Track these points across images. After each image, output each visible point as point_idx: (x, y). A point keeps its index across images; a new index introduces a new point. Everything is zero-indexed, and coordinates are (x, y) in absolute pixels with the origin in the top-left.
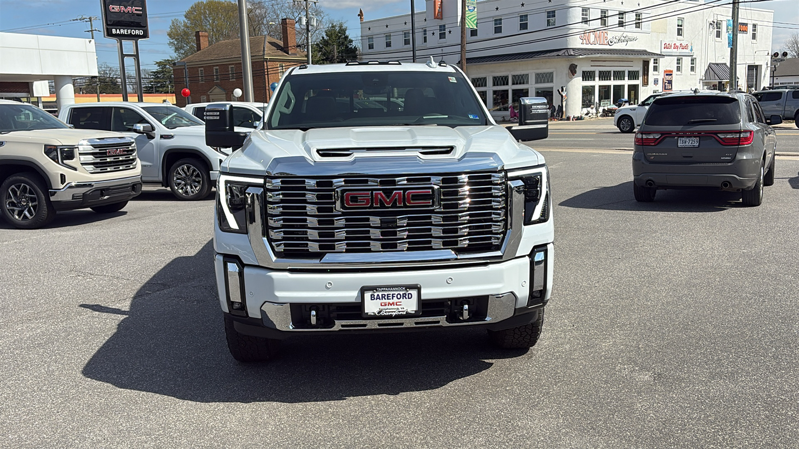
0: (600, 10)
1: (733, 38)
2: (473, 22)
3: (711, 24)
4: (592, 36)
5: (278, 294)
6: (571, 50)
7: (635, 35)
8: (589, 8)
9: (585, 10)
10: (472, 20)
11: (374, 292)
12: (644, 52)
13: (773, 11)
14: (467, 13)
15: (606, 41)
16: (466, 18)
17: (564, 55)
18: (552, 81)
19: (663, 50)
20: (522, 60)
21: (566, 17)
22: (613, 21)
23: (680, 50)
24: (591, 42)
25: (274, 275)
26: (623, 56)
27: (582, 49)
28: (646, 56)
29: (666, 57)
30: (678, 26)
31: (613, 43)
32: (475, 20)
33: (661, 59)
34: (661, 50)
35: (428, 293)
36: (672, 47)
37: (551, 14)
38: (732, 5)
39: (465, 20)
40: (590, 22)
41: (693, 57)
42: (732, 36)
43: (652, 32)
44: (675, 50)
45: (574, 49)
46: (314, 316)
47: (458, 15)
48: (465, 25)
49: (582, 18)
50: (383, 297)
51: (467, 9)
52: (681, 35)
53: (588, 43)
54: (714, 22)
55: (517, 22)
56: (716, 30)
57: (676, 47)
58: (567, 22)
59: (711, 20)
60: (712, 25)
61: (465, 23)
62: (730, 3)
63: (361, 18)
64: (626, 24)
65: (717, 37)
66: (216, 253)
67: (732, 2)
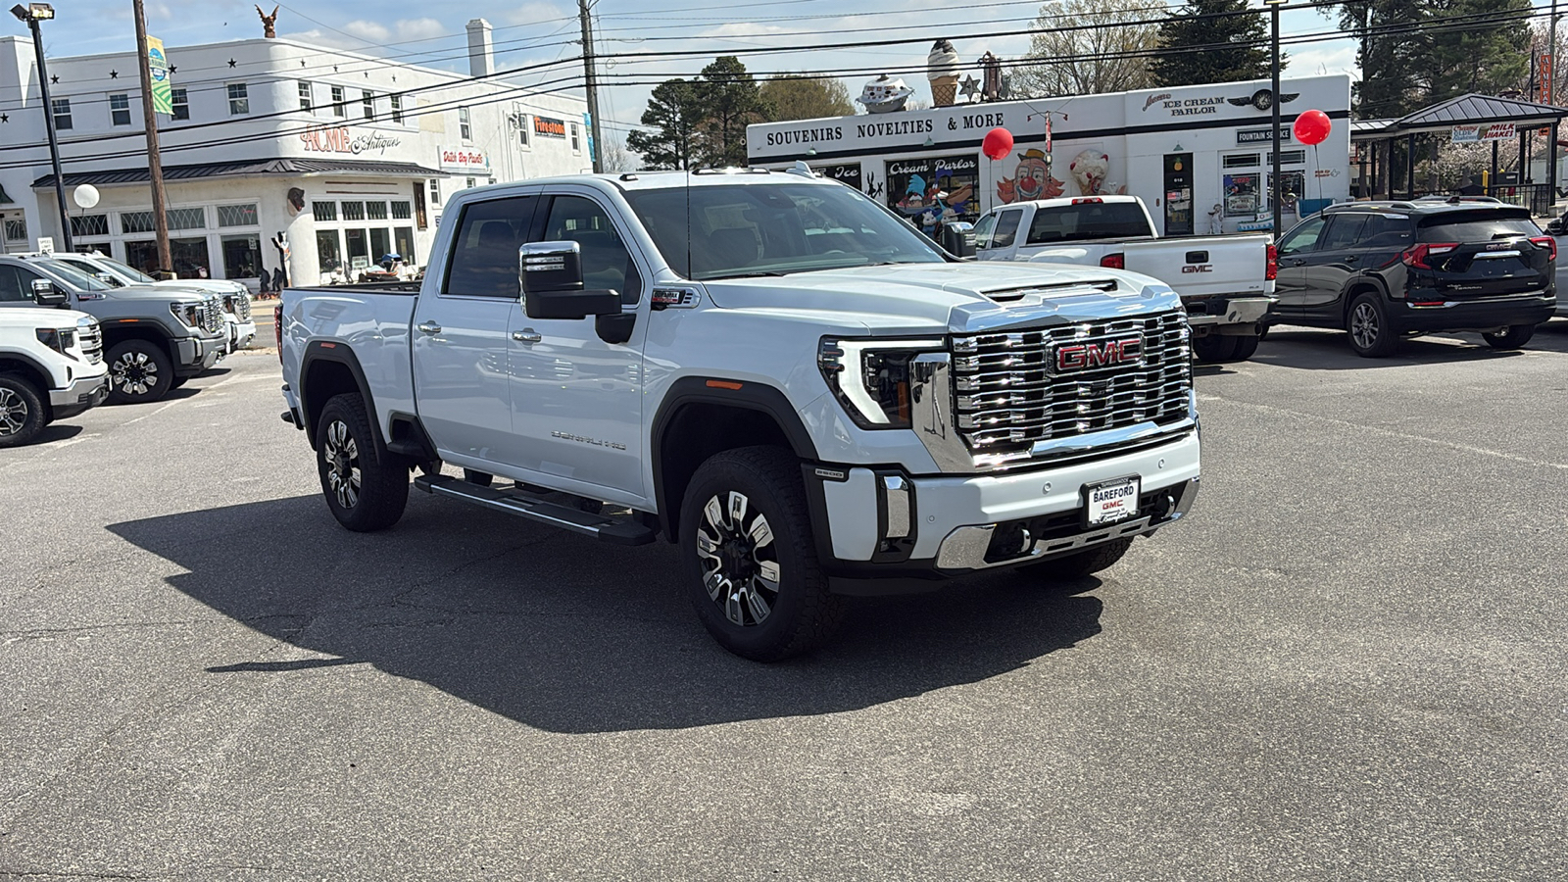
0: (330, 87)
1: (594, 145)
2: (166, 101)
3: (510, 119)
4: (322, 135)
5: (986, 510)
6: (288, 162)
7: (395, 135)
8: (310, 82)
9: (303, 86)
10: (164, 97)
11: (1098, 490)
12: (413, 168)
14: (152, 81)
15: (347, 145)
16: (153, 93)
17: (276, 170)
18: (255, 222)
19: (444, 164)
20: (188, 179)
21: (270, 98)
22: (356, 111)
23: (470, 165)
24: (322, 147)
25: (980, 482)
26: (383, 173)
27: (308, 160)
28: (420, 174)
29: (452, 177)
30: (461, 120)
31: (360, 149)
32: (168, 98)
33: (441, 180)
34: (440, 164)
36: (458, 159)
37: (237, 90)
38: (585, 88)
39: (151, 97)
40: (316, 110)
41: (492, 177)
42: (592, 142)
43: (420, 130)
44: (462, 164)
45: (293, 160)
46: (1027, 537)
48: (152, 108)
49: (301, 100)
50: (1106, 495)
51: (151, 75)
52: (468, 137)
53: (316, 148)
54: (515, 117)
56: (518, 131)
57: (463, 159)
58: (274, 109)
59: (510, 113)
60: (513, 121)
61: (151, 103)
62: (582, 86)
64: (378, 118)
65: (522, 143)
66: (846, 468)
67: (584, 83)
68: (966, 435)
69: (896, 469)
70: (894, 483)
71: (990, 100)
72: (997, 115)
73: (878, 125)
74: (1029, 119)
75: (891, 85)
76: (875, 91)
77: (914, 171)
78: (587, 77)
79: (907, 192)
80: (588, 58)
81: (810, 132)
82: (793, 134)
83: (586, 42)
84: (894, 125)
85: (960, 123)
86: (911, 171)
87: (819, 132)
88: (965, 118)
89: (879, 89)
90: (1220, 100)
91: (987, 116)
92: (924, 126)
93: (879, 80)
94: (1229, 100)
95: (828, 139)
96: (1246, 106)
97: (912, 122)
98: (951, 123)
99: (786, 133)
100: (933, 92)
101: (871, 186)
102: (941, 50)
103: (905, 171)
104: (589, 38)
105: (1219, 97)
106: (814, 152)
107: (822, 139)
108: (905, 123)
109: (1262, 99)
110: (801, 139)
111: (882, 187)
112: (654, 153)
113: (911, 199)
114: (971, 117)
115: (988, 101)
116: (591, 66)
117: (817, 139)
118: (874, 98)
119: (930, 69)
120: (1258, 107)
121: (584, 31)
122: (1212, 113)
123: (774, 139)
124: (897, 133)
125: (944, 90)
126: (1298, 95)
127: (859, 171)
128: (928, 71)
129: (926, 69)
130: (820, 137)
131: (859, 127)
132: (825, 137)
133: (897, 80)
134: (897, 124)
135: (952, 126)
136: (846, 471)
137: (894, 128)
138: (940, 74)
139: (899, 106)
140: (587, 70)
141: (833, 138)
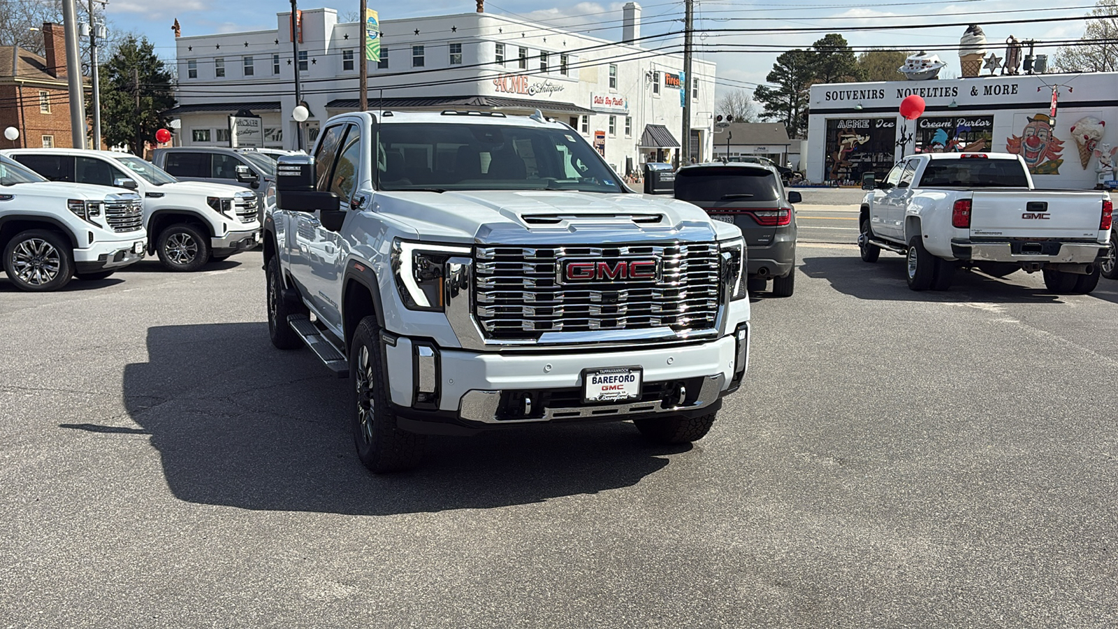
0: (518, 48)
1: (685, 95)
2: (375, 52)
3: (647, 75)
4: (509, 81)
5: (490, 379)
6: (483, 99)
7: (560, 83)
8: (504, 44)
9: (499, 46)
10: (374, 50)
11: (597, 375)
12: (571, 107)
13: (715, 64)
14: (367, 39)
15: (526, 89)
16: (367, 47)
17: (474, 104)
19: (594, 105)
20: (418, 107)
21: (475, 53)
22: (534, 64)
23: (613, 106)
24: (508, 89)
25: (487, 358)
26: (548, 110)
27: (497, 98)
28: (574, 112)
29: (598, 114)
30: (611, 74)
31: (534, 92)
32: (377, 51)
33: (591, 116)
34: (591, 105)
35: (651, 375)
36: (605, 102)
37: (456, 48)
38: (683, 54)
39: (365, 50)
40: (506, 63)
41: (629, 116)
42: (684, 92)
43: (579, 80)
44: (608, 106)
45: (486, 98)
46: (528, 404)
47: (326, 39)
48: (365, 57)
49: (497, 56)
50: (605, 380)
51: (367, 35)
52: (614, 87)
53: (504, 90)
54: (651, 73)
55: (410, 55)
56: (653, 83)
57: (609, 102)
58: (477, 61)
59: (647, 70)
60: (649, 76)
61: (365, 54)
62: (681, 52)
63: (176, 32)
64: (550, 69)
65: (654, 92)
66: (397, 336)
67: (683, 50)
68: (482, 321)
69: (429, 342)
70: (426, 352)
71: (1010, 74)
72: (1013, 86)
73: (914, 90)
74: (1039, 90)
75: (928, 59)
76: (914, 63)
77: (940, 126)
78: (686, 45)
79: (932, 142)
80: (688, 32)
81: (859, 92)
82: (846, 93)
83: (687, 20)
84: (927, 90)
85: (981, 91)
86: (937, 126)
87: (867, 92)
88: (986, 87)
89: (917, 62)
91: (1004, 86)
92: (951, 92)
93: (918, 55)
95: (873, 98)
97: (942, 89)
98: (973, 90)
99: (841, 92)
100: (962, 66)
101: (903, 135)
102: (972, 33)
103: (932, 126)
104: (690, 17)
106: (860, 107)
107: (869, 98)
108: (935, 89)
110: (852, 96)
111: (912, 137)
112: (773, 103)
113: (934, 147)
114: (991, 87)
115: (1007, 75)
116: (690, 38)
117: (864, 98)
118: (912, 69)
119: (961, 47)
121: (687, 13)
123: (831, 96)
124: (928, 96)
125: (971, 64)
127: (895, 124)
128: (960, 49)
129: (958, 47)
130: (866, 96)
131: (899, 90)
132: (871, 96)
133: (933, 55)
134: (929, 89)
135: (974, 92)
136: (395, 338)
137: (926, 93)
138: (968, 52)
139: (933, 75)
140: (686, 40)
141: (876, 98)
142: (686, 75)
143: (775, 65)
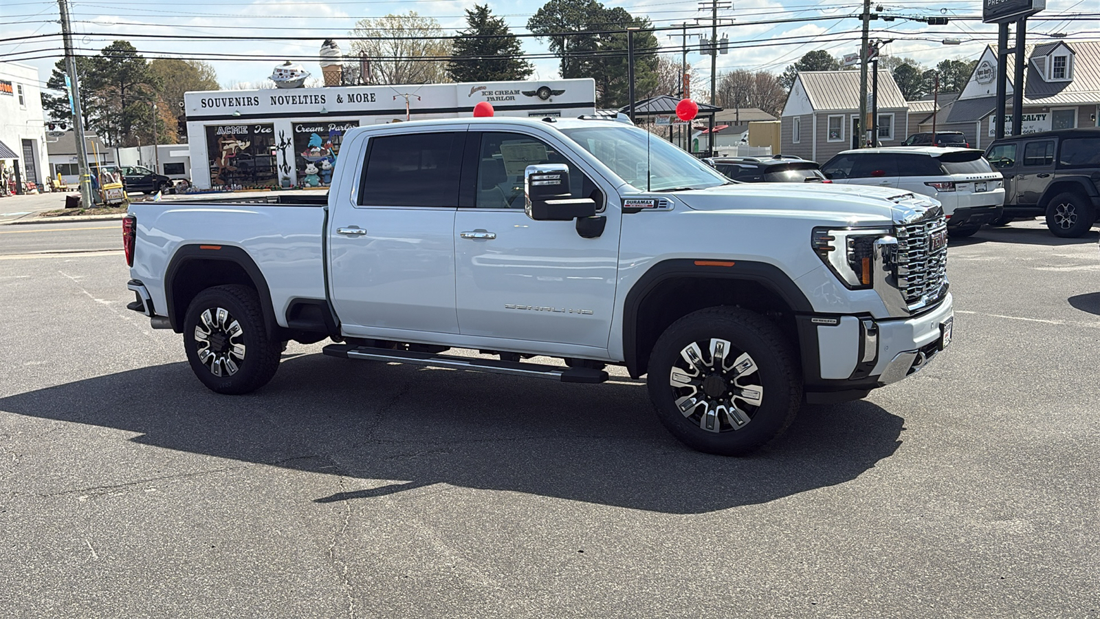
13: (37, 68)
67: (64, 54)
69: (869, 316)
71: (365, 84)
72: (371, 94)
73: (286, 97)
74: (394, 99)
75: (295, 69)
76: (283, 72)
77: (313, 130)
78: (66, 49)
79: (309, 146)
80: (66, 35)
81: (235, 100)
82: (221, 100)
83: (64, 22)
84: (298, 98)
85: (346, 99)
86: (311, 131)
87: (242, 100)
88: (349, 95)
89: (286, 71)
90: (517, 92)
91: (364, 95)
92: (320, 99)
93: (285, 65)
94: (524, 93)
95: (248, 105)
96: (533, 97)
97: (311, 96)
98: (339, 98)
99: (216, 99)
100: (325, 76)
101: (282, 140)
102: (329, 46)
103: (307, 130)
104: (67, 19)
105: (517, 90)
106: (239, 114)
107: (244, 105)
108: (306, 97)
109: (543, 93)
110: (228, 104)
111: (291, 141)
112: (59, 111)
113: (312, 151)
114: (353, 95)
115: (363, 84)
116: (69, 41)
117: (240, 105)
118: (283, 77)
119: (322, 59)
120: (541, 98)
121: (62, 14)
122: (513, 101)
123: (207, 103)
124: (300, 103)
125: (332, 75)
126: (564, 91)
127: (273, 129)
128: (320, 61)
129: (319, 59)
130: (242, 104)
131: (272, 97)
132: (246, 103)
133: (298, 65)
134: (299, 97)
135: (340, 100)
136: (838, 318)
137: (297, 100)
138: (329, 63)
139: (300, 84)
140: (66, 44)
141: (252, 105)
142: (71, 80)
143: (54, 71)
